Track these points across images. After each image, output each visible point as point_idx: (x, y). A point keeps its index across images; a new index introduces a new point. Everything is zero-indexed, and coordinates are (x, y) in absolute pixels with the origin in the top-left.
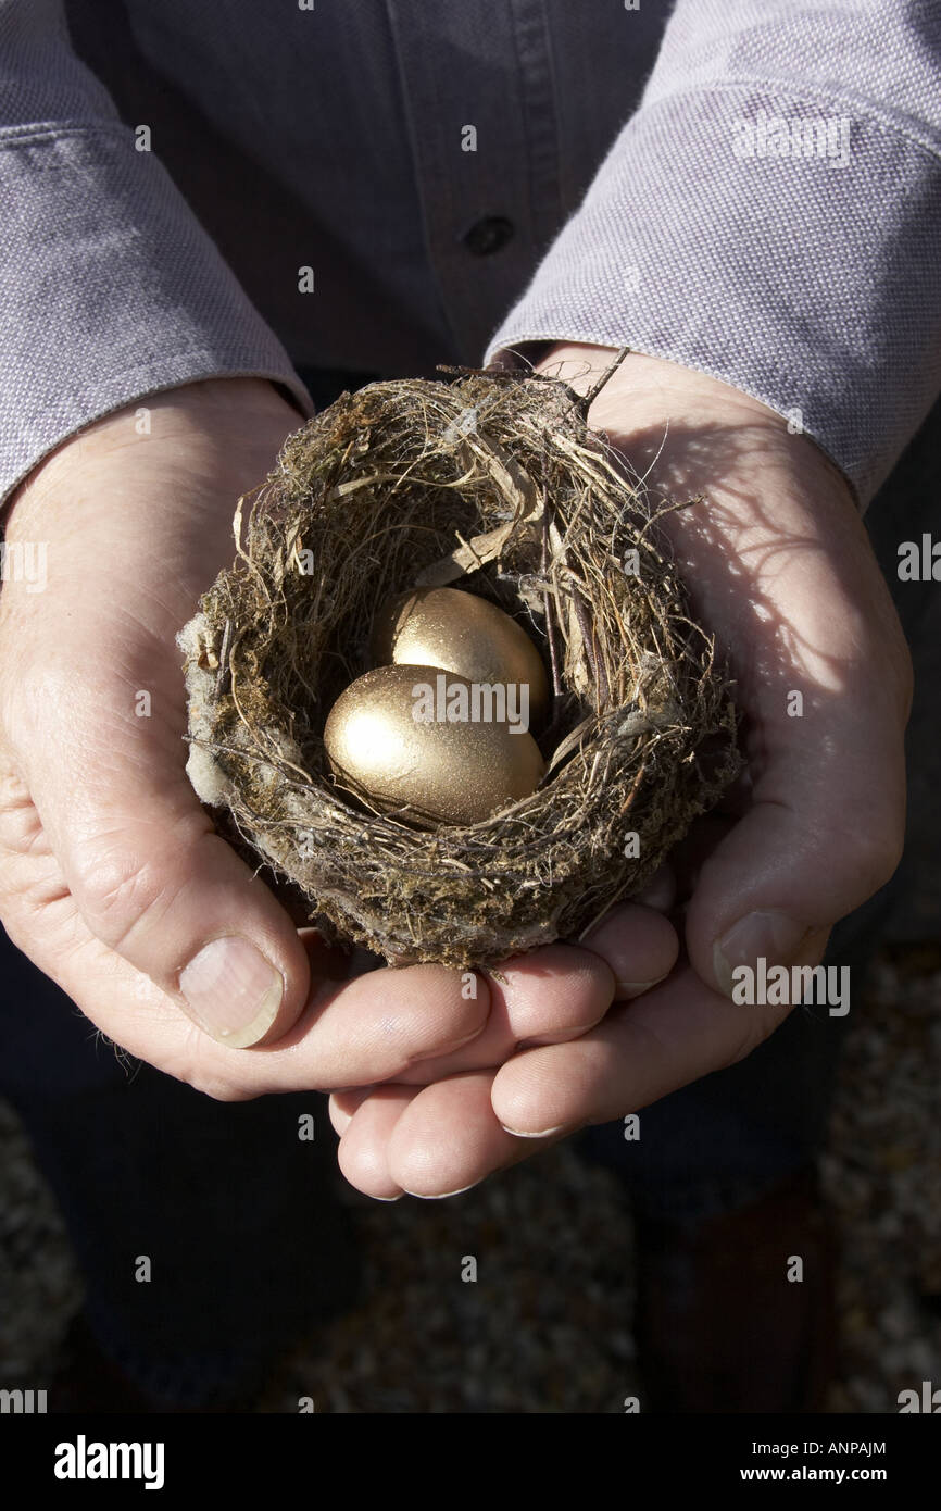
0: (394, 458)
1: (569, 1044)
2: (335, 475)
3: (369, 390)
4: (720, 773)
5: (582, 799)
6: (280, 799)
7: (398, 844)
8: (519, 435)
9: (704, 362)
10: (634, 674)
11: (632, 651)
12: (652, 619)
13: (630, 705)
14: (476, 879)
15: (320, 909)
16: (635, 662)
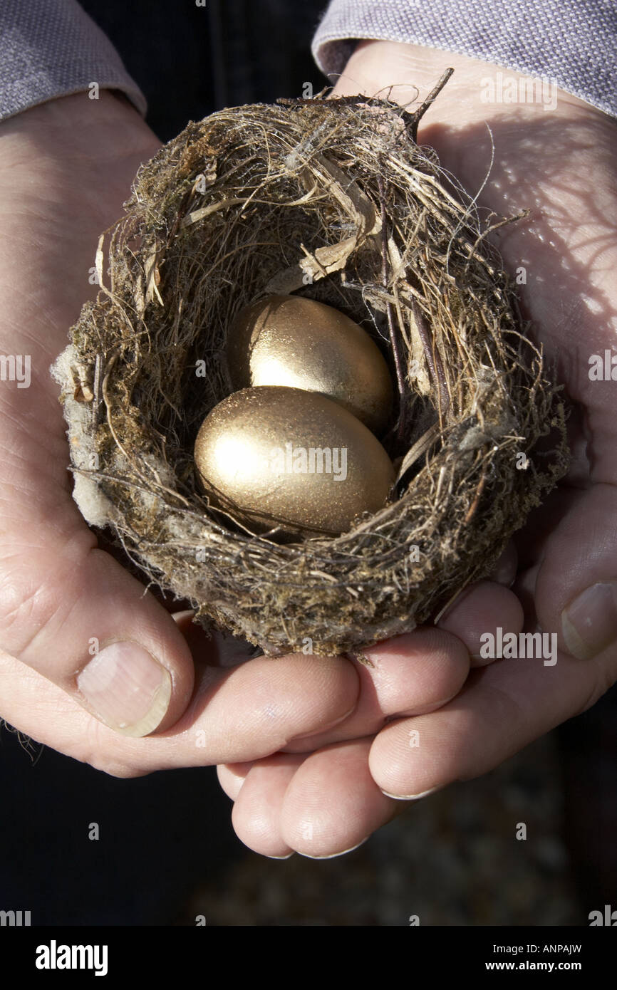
0: (240, 184)
1: (433, 714)
2: (188, 202)
3: (212, 119)
4: (553, 469)
5: (430, 509)
6: (161, 522)
7: (270, 560)
8: (356, 159)
9: (521, 63)
10: (471, 387)
11: (469, 364)
12: (485, 331)
13: (469, 419)
14: (342, 589)
15: (202, 612)
16: (472, 375)
